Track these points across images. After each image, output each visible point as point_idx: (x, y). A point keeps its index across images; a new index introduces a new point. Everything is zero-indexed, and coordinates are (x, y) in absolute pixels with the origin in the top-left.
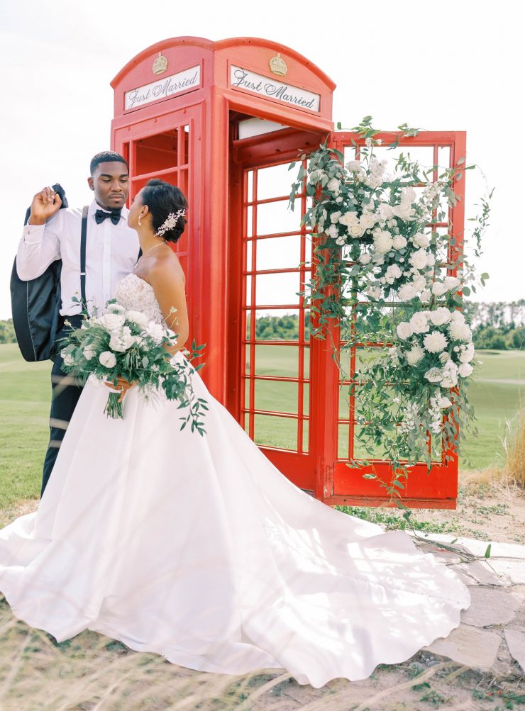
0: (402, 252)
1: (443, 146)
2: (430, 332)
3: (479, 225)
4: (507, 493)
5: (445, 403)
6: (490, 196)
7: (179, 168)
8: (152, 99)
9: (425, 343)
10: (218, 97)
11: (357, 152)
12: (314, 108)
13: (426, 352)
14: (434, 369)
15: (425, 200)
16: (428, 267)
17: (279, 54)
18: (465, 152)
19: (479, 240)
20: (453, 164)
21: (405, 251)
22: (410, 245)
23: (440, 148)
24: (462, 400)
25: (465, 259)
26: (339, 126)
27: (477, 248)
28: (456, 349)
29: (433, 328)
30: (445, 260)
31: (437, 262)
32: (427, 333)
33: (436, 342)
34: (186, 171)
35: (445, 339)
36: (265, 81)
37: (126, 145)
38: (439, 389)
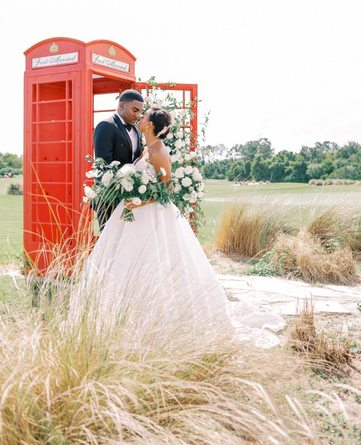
0: (171, 141)
1: (187, 90)
2: (184, 178)
3: (204, 127)
4: (216, 255)
5: (191, 210)
6: (209, 114)
7: (67, 100)
8: (49, 64)
9: (182, 182)
10: (88, 68)
11: (148, 92)
12: (127, 70)
13: (182, 186)
14: (186, 195)
15: (180, 116)
16: (182, 147)
17: (112, 46)
18: (197, 94)
19: (204, 133)
20: (192, 99)
21: (172, 140)
22: (174, 137)
23: (185, 91)
24: (198, 209)
25: (198, 143)
26: (140, 79)
27: (203, 137)
28: (196, 185)
29: (186, 175)
30: (189, 144)
31: (186, 144)
32: (183, 178)
33: (187, 182)
34: (70, 102)
35: (191, 180)
36: (106, 59)
37: (34, 86)
38: (188, 203)
